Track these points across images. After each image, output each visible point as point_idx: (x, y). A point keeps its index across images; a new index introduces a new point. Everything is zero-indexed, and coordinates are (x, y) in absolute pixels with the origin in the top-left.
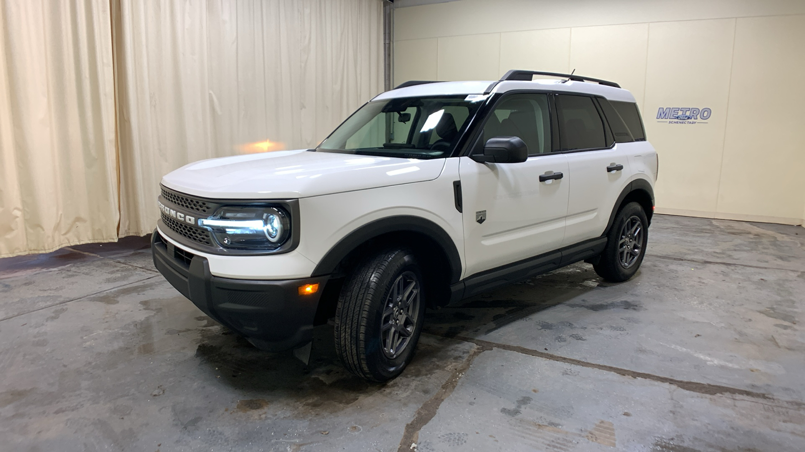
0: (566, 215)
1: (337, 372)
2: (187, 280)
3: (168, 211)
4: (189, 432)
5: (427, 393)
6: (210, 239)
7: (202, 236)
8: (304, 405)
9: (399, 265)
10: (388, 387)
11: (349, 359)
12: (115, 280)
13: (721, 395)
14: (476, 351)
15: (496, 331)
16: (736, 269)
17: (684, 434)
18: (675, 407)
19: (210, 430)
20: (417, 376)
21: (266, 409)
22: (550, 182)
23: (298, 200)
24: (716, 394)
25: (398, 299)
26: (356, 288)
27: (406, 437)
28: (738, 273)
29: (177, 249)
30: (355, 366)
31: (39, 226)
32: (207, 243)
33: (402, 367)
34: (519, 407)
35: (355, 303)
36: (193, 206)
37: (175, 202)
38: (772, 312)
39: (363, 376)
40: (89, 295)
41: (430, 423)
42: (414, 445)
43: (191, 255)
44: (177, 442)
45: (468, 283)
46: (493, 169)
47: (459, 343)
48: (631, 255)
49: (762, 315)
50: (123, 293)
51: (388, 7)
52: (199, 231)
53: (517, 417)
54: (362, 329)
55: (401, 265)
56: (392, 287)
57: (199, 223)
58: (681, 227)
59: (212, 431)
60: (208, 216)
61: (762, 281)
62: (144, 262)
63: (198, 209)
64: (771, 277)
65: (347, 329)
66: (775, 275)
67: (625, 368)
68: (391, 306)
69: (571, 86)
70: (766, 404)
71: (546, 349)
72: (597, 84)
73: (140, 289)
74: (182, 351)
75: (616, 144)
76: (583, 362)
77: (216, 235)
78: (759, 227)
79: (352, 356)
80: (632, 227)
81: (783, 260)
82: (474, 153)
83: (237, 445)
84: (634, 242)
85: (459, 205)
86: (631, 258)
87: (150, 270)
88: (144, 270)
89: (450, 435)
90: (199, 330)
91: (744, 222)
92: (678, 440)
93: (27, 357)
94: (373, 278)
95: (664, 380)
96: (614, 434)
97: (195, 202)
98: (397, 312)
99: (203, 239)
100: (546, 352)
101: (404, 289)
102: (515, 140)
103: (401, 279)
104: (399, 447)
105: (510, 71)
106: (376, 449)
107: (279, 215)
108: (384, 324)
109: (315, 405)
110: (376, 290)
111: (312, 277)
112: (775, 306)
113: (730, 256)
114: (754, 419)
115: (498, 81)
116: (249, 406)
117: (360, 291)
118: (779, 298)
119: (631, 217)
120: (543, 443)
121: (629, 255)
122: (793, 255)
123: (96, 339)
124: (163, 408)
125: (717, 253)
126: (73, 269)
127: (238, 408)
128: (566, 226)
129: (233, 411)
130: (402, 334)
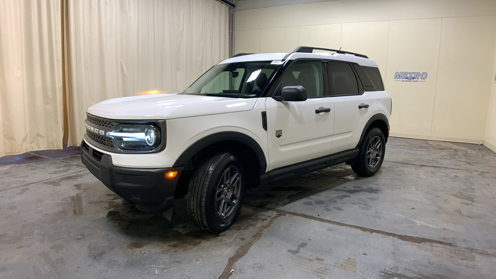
0: (332, 134)
1: (190, 228)
2: (99, 169)
3: (90, 128)
4: (97, 260)
5: (243, 240)
6: (113, 144)
7: (109, 142)
8: (168, 246)
9: (227, 161)
10: (220, 236)
11: (195, 218)
12: (60, 172)
13: (424, 243)
14: (276, 216)
15: (289, 204)
16: (440, 170)
17: (399, 266)
18: (395, 250)
19: (109, 260)
20: (238, 230)
21: (144, 247)
22: (322, 113)
23: (166, 121)
24: (421, 243)
25: (227, 182)
26: (200, 175)
27: (228, 265)
28: (441, 172)
29: (94, 150)
30: (199, 222)
31: (13, 138)
32: (112, 146)
33: (230, 224)
34: (299, 249)
35: (200, 184)
36: (104, 124)
37: (94, 122)
38: (460, 195)
39: (204, 229)
40: (43, 181)
41: (244, 257)
42: (232, 270)
43: (102, 154)
44: (90, 266)
45: (271, 174)
46: (287, 105)
47: (265, 211)
48: (375, 160)
49: (454, 197)
50: (64, 180)
51: (231, 10)
52: (107, 139)
53: (297, 254)
54: (204, 199)
55: (228, 161)
56: (223, 174)
57: (107, 135)
58: (409, 145)
59: (111, 260)
60: (112, 130)
61: (456, 177)
62: (78, 162)
63: (107, 126)
64: (462, 175)
65: (194, 199)
66: (464, 174)
67: (366, 227)
68: (222, 186)
69: (336, 56)
70: (451, 249)
71: (318, 215)
72: (354, 56)
73: (74, 178)
74: (97, 214)
75: (365, 92)
76: (341, 223)
77: (116, 141)
78: (457, 145)
79: (197, 215)
80: (375, 143)
81: (470, 165)
82: (275, 95)
83: (125, 268)
84: (376, 152)
85: (265, 126)
86: (375, 162)
87: (81, 167)
88: (77, 166)
89: (255, 265)
90: (108, 202)
91: (448, 142)
92: (395, 269)
93: (3, 216)
94: (211, 169)
95: (389, 234)
96: (356, 266)
97: (105, 122)
98: (226, 190)
99: (109, 144)
100: (318, 217)
101: (231, 177)
102: (300, 87)
103: (229, 170)
104: (223, 271)
105: (298, 47)
106: (209, 272)
107: (154, 130)
108: (217, 197)
109: (174, 246)
110: (212, 176)
111: (174, 167)
112: (462, 192)
113: (437, 162)
114: (443, 258)
115: (291, 53)
116: (135, 246)
117: (202, 176)
118: (465, 187)
119: (374, 137)
120: (312, 270)
121: (373, 160)
122: (476, 162)
123: (45, 206)
124: (83, 246)
125: (430, 160)
126: (35, 165)
127: (128, 247)
128: (332, 141)
129: (125, 249)
130: (229, 204)
